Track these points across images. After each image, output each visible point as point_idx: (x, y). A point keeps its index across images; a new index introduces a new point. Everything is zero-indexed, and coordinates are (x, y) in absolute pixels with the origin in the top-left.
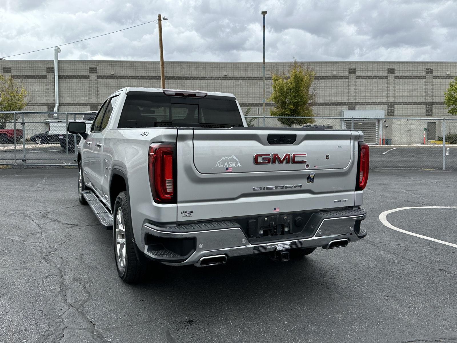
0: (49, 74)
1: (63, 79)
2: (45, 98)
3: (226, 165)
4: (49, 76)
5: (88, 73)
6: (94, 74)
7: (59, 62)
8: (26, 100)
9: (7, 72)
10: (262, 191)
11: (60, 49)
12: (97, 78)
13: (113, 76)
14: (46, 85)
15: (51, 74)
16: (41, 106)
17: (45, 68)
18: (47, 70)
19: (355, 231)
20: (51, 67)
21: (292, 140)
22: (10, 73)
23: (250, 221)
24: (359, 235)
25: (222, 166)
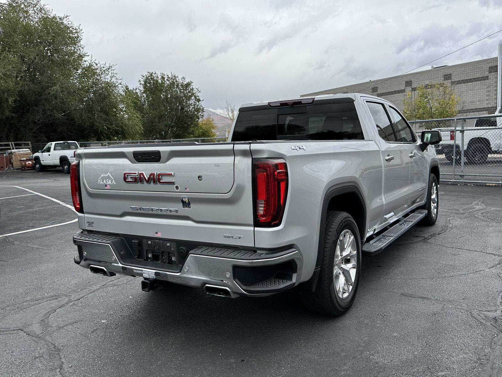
0: (492, 74)
2: (485, 102)
3: (104, 182)
4: (491, 76)
9: (447, 79)
10: (139, 211)
14: (488, 88)
15: (494, 73)
16: (481, 111)
17: (486, 67)
18: (490, 70)
19: (237, 280)
20: (495, 65)
21: (156, 157)
22: (451, 79)
23: (133, 241)
24: (245, 287)
25: (102, 183)
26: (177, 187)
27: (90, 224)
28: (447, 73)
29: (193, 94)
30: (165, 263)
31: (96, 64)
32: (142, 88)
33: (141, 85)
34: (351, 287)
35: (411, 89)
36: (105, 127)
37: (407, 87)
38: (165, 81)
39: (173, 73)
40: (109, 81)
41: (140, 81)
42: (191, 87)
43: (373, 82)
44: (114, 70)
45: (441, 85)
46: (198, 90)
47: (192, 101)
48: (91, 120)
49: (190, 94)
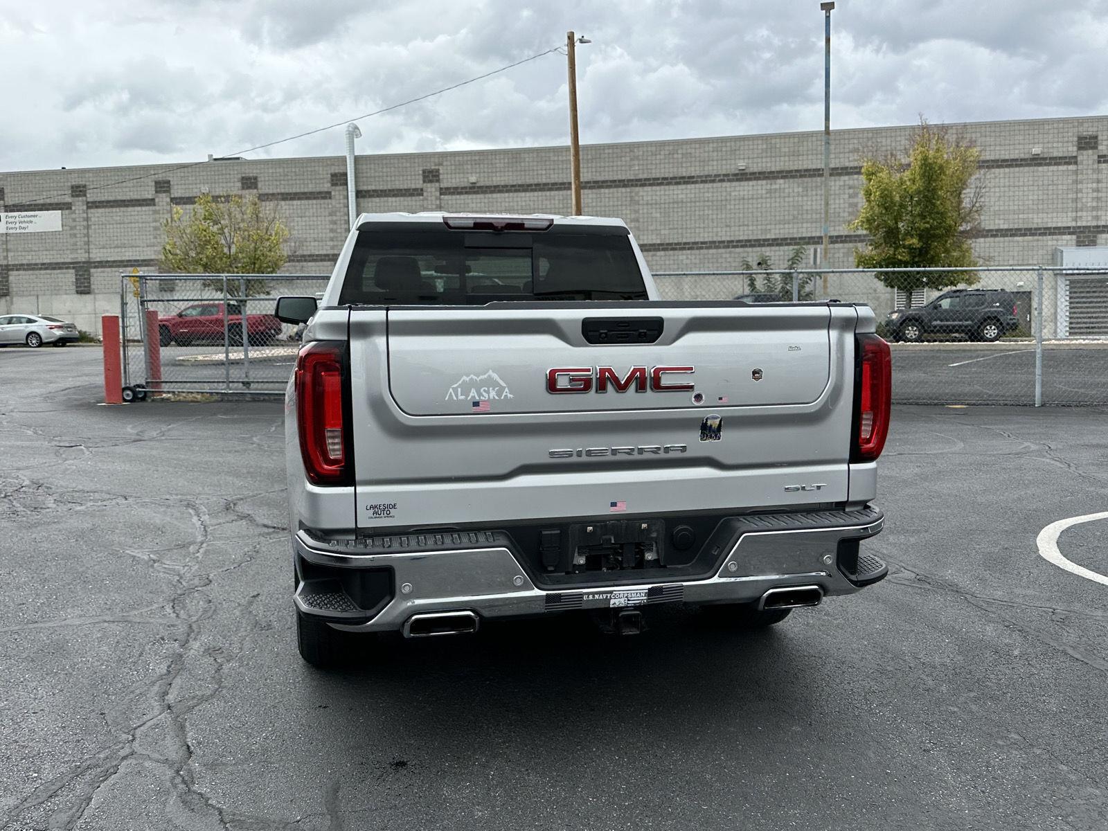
0: (338, 188)
1: (366, 200)
2: (328, 243)
3: (471, 394)
4: (337, 192)
5: (421, 182)
6: (433, 184)
7: (358, 160)
8: (285, 250)
10: (575, 459)
11: (358, 129)
12: (441, 194)
13: (474, 187)
14: (330, 215)
15: (341, 188)
16: (321, 260)
17: (325, 174)
18: (332, 180)
19: (841, 567)
20: (341, 171)
21: (649, 332)
22: (256, 188)
23: (545, 533)
24: (855, 578)
25: (462, 397)
26: (698, 397)
28: (248, 175)
30: (624, 569)
35: (169, 199)
37: (160, 195)
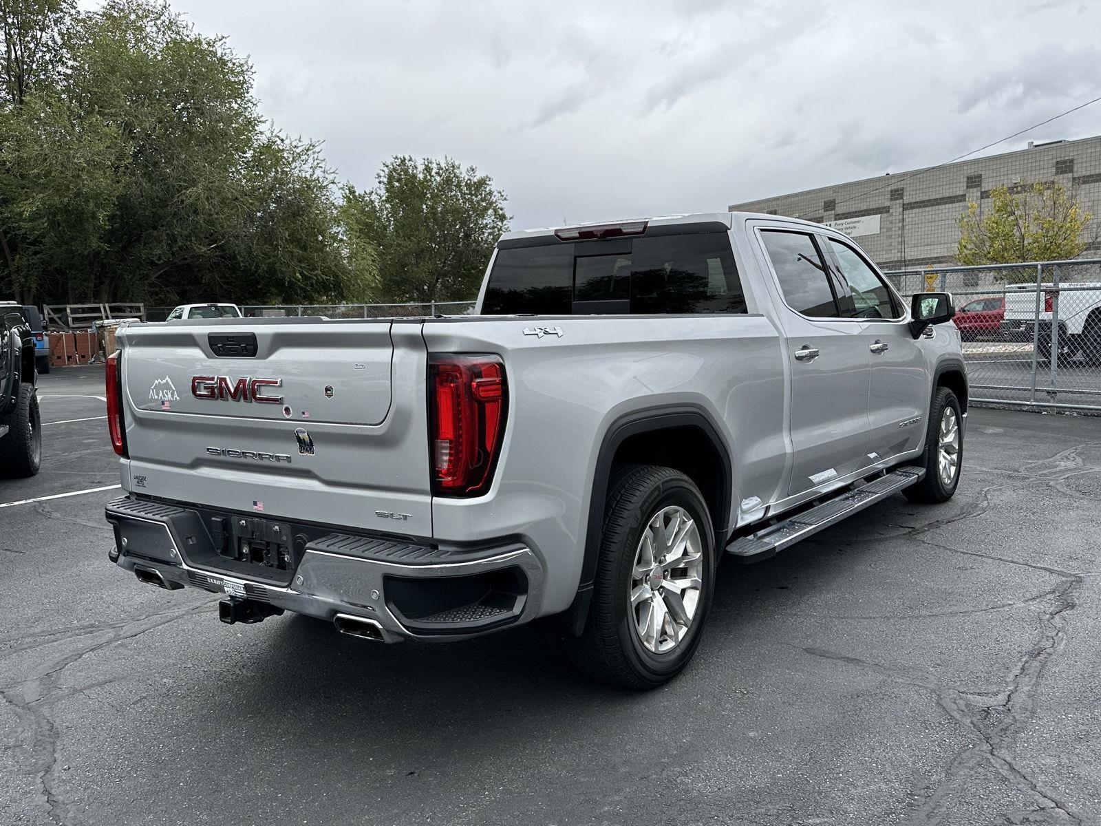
3: (160, 395)
9: (1063, 172)
10: (223, 458)
19: (392, 606)
21: (248, 347)
22: (1071, 171)
23: (213, 519)
24: (408, 622)
25: (156, 397)
26: (287, 410)
27: (140, 480)
28: (1063, 159)
29: (491, 204)
30: (272, 566)
31: (282, 140)
32: (383, 192)
33: (381, 185)
34: (683, 631)
35: (979, 194)
36: (298, 275)
37: (971, 190)
38: (433, 176)
39: (449, 159)
40: (308, 176)
41: (379, 176)
42: (487, 189)
43: (894, 176)
44: (319, 152)
45: (1050, 185)
46: (502, 196)
47: (488, 219)
48: (270, 258)
49: (484, 204)
